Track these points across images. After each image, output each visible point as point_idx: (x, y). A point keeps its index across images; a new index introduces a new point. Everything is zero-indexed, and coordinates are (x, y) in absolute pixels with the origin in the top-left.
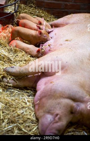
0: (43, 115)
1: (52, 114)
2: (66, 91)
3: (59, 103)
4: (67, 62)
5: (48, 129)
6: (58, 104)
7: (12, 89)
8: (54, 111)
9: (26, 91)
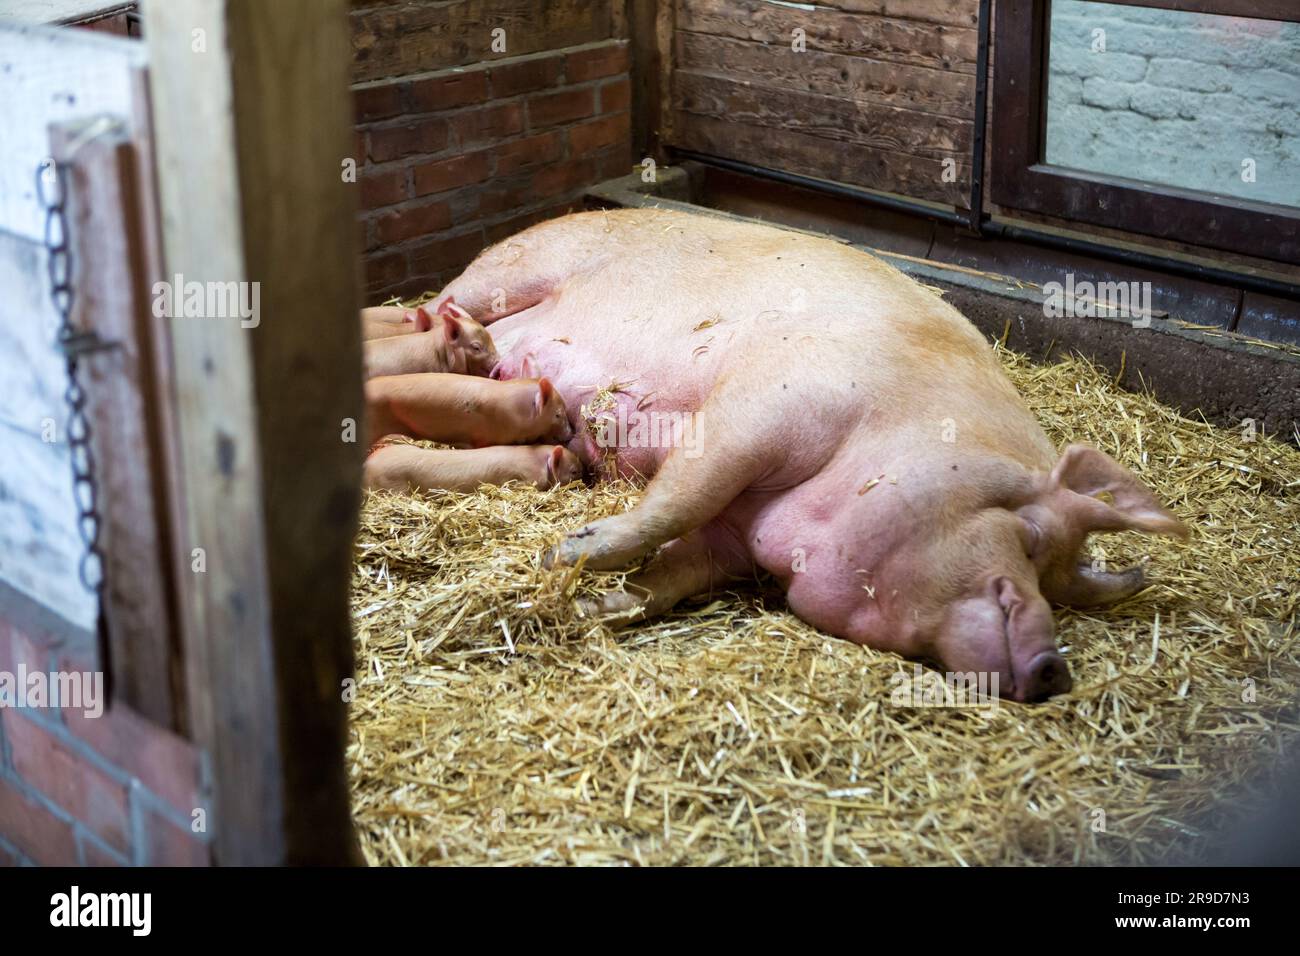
0: (948, 616)
1: (979, 592)
2: (968, 483)
3: (972, 536)
4: (854, 385)
5: (1014, 648)
6: (974, 544)
7: (635, 635)
8: (981, 575)
9: (696, 614)
